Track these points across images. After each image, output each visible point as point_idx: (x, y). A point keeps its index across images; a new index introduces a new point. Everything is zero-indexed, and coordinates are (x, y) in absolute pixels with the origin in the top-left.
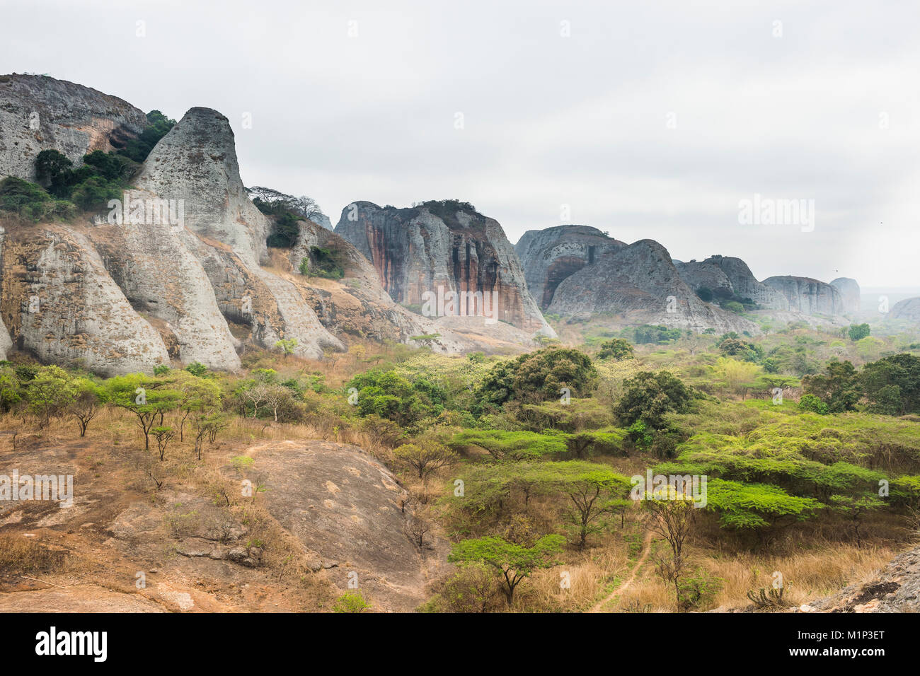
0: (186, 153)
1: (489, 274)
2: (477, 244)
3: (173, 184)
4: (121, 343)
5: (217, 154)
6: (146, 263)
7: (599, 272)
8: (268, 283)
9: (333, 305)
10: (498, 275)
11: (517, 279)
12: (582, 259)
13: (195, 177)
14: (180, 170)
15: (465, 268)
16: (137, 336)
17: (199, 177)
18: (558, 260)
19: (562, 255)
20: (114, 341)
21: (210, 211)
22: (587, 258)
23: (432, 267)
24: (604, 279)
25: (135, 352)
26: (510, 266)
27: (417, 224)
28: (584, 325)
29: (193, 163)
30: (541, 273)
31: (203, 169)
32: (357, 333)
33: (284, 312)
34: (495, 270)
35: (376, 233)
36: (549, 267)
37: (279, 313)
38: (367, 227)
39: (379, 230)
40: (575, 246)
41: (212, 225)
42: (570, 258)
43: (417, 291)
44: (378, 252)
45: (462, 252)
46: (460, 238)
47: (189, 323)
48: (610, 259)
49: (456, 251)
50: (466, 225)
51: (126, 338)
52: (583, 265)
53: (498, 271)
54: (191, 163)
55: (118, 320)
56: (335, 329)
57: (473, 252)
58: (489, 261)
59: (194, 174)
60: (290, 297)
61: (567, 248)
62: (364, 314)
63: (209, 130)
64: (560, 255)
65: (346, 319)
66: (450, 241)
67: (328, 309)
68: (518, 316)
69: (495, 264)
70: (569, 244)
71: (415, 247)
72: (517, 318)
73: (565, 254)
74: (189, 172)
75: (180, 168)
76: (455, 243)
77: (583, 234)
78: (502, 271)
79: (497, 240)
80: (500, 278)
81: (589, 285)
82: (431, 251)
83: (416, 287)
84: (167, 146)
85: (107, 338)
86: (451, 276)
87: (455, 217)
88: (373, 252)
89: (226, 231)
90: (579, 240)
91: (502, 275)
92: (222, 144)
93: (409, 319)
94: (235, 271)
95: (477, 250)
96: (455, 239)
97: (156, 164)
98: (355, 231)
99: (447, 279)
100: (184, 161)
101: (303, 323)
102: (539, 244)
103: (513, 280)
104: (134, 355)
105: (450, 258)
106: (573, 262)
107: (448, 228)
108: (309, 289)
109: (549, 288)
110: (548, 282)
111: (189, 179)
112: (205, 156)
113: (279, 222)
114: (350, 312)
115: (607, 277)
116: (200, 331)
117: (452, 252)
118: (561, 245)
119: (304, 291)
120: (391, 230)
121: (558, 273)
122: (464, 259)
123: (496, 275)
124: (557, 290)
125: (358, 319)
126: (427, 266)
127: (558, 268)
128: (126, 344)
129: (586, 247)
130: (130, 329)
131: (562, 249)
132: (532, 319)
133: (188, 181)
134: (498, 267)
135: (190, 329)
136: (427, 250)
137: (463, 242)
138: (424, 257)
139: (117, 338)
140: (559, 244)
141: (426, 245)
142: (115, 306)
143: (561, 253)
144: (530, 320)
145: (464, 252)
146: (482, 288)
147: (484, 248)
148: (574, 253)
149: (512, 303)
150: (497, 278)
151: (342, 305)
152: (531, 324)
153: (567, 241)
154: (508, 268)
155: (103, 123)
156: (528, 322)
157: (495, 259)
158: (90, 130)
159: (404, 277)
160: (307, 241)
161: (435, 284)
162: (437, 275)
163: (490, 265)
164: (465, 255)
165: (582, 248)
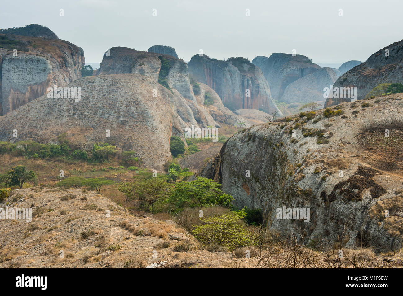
0: (178, 75)
1: (256, 91)
2: (251, 78)
5: (185, 75)
7: (304, 82)
8: (202, 111)
9: (216, 114)
11: (267, 92)
12: (298, 75)
13: (182, 82)
18: (286, 76)
19: (288, 73)
21: (186, 91)
22: (300, 74)
23: (234, 88)
24: (307, 86)
26: (264, 87)
27: (227, 70)
28: (295, 109)
30: (279, 81)
32: (223, 122)
33: (207, 118)
35: (208, 70)
36: (282, 79)
37: (206, 118)
38: (204, 66)
39: (210, 69)
40: (294, 68)
41: (187, 95)
42: (292, 74)
44: (209, 78)
46: (244, 76)
48: (310, 76)
49: (243, 82)
50: (247, 70)
52: (298, 78)
53: (259, 89)
54: (180, 78)
56: (217, 121)
58: (256, 85)
60: (207, 114)
61: (291, 70)
62: (224, 117)
63: (183, 68)
65: (219, 118)
66: (241, 77)
68: (267, 107)
70: (292, 68)
71: (227, 79)
72: (267, 108)
73: (290, 73)
74: (180, 80)
75: (178, 79)
76: (243, 79)
77: (299, 61)
78: (261, 89)
79: (259, 76)
80: (260, 92)
81: (300, 88)
82: (233, 81)
83: (227, 96)
86: (241, 91)
87: (242, 67)
88: (206, 77)
89: (190, 97)
90: (297, 66)
91: (261, 91)
92: (187, 72)
93: (236, 118)
94: (195, 108)
95: (251, 81)
97: (171, 79)
98: (198, 68)
99: (239, 93)
100: (178, 77)
101: (211, 120)
103: (265, 93)
105: (241, 84)
106: (294, 76)
107: (240, 72)
108: (209, 110)
109: (282, 88)
110: (282, 86)
112: (183, 75)
113: (194, 86)
114: (220, 116)
117: (241, 82)
118: (288, 68)
119: (209, 111)
120: (215, 70)
121: (286, 82)
122: (247, 85)
124: (286, 89)
125: (222, 118)
126: (232, 88)
127: (286, 79)
129: (300, 69)
131: (288, 70)
132: (273, 108)
134: (259, 88)
136: (232, 81)
137: (246, 78)
138: (231, 84)
140: (287, 68)
141: (231, 79)
143: (288, 72)
144: (272, 108)
145: (246, 82)
146: (253, 96)
147: (254, 80)
148: (294, 72)
149: (265, 102)
150: (259, 92)
151: (218, 114)
152: (272, 110)
153: (291, 66)
154: (264, 88)
155: (159, 69)
156: (271, 109)
157: (258, 85)
158: (158, 73)
159: (222, 91)
160: (203, 92)
161: (235, 95)
162: (235, 91)
163: (257, 87)
164: (247, 83)
165: (298, 70)
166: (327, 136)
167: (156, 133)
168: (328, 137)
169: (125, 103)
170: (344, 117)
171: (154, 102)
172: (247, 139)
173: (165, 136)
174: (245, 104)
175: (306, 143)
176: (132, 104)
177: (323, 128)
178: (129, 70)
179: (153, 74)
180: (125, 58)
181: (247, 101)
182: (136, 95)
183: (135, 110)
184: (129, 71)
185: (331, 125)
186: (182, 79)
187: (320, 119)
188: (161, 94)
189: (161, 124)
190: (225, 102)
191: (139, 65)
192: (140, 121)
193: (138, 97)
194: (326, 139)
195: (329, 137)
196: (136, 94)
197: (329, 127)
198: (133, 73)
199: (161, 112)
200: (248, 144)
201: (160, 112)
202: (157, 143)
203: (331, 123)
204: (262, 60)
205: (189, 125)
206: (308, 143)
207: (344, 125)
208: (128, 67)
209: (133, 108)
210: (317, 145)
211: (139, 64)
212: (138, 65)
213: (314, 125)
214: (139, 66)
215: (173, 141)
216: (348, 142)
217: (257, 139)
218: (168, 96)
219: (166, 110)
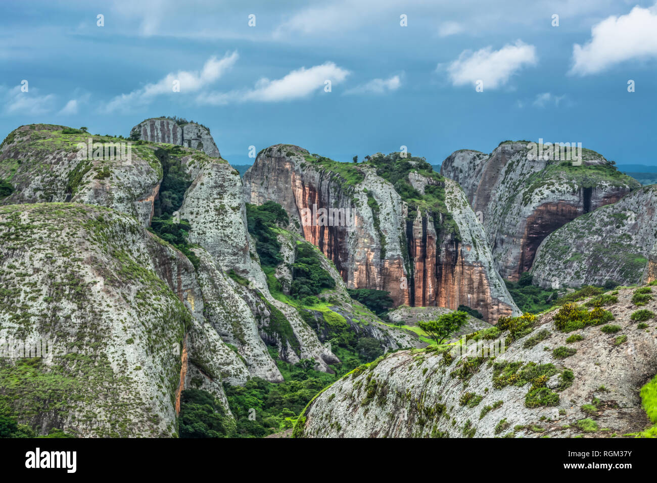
0: (212, 205)
1: (449, 254)
2: (435, 217)
3: (207, 234)
4: (226, 368)
5: (234, 205)
6: (218, 308)
7: (594, 228)
8: (284, 313)
9: (326, 324)
10: (459, 252)
11: (482, 258)
12: (573, 205)
13: (222, 226)
14: (211, 222)
15: (421, 246)
16: (235, 362)
17: (225, 227)
18: (542, 208)
19: (546, 201)
20: (222, 367)
21: (235, 254)
22: (581, 204)
23: (383, 245)
24: (600, 238)
25: (236, 373)
26: (474, 243)
27: (363, 191)
29: (219, 214)
30: (519, 224)
31: (227, 220)
33: (297, 335)
34: (457, 247)
35: (307, 192)
36: (529, 217)
37: (295, 336)
38: (294, 181)
39: (311, 188)
40: (564, 187)
41: (237, 265)
42: (557, 205)
43: (364, 272)
45: (418, 227)
46: (414, 208)
47: (250, 350)
48: (610, 210)
49: (410, 225)
50: (421, 190)
51: (228, 364)
52: (576, 215)
53: (459, 249)
54: (218, 215)
55: (221, 352)
57: (430, 227)
58: (449, 237)
59: (221, 224)
60: (299, 322)
61: (553, 192)
62: (349, 330)
64: (544, 201)
65: (336, 335)
66: (403, 213)
67: (322, 328)
69: (456, 240)
70: (557, 186)
71: (362, 218)
72: (482, 303)
73: (550, 200)
74: (217, 222)
75: (210, 220)
76: (409, 216)
78: (466, 250)
79: (458, 211)
80: (462, 257)
81: (581, 246)
82: (381, 225)
83: (364, 268)
84: (196, 200)
85: (217, 365)
86: (404, 255)
87: (408, 180)
89: (248, 270)
91: (465, 254)
92: (238, 196)
94: (263, 306)
95: (435, 225)
96: (409, 211)
98: (277, 184)
99: (399, 258)
100: (213, 213)
101: (311, 343)
102: (518, 170)
103: (477, 259)
104: (235, 375)
105: (403, 234)
106: (562, 210)
107: (400, 197)
108: (306, 311)
109: (528, 245)
110: (528, 238)
111: (218, 228)
112: (227, 207)
113: (260, 240)
114: (339, 328)
115: (604, 235)
116: (258, 355)
117: (405, 225)
118: (546, 186)
119: (304, 313)
120: (329, 193)
121: (541, 226)
122: (420, 235)
123: (457, 253)
124: (540, 248)
125: (346, 334)
126: (377, 244)
127: (542, 218)
128: (230, 368)
129: (579, 190)
130: (230, 358)
131: (546, 192)
132: (500, 304)
133: (217, 230)
134: (460, 245)
135: (251, 355)
136: (377, 224)
137: (419, 213)
138: (373, 232)
139: (223, 365)
140: (543, 184)
141: (375, 219)
142: (217, 343)
143: (545, 198)
144: (498, 305)
145: (420, 227)
146: (441, 269)
147: (443, 222)
148: (563, 198)
149: (476, 285)
150: (459, 258)
151: (331, 323)
152: (498, 310)
153: (554, 181)
154: (472, 244)
155: (156, 190)
156: (495, 307)
157: (456, 234)
158: (152, 199)
159: (348, 254)
160: (287, 258)
161: (387, 265)
162: (389, 254)
163: (451, 242)
164: (421, 231)
165: (574, 191)
166: (555, 383)
167: (136, 379)
168: (558, 386)
169: (45, 289)
170: (608, 331)
171: (133, 287)
172: (364, 395)
173: (164, 390)
174: (419, 293)
175: (498, 405)
176: (67, 292)
177: (547, 361)
178: (66, 192)
179: (137, 203)
180: (54, 158)
181: (421, 284)
182: (79, 267)
183: (74, 311)
184: (67, 195)
185: (572, 353)
186: (223, 219)
187: (544, 336)
188: (154, 262)
189: (152, 352)
190: (356, 286)
191: (95, 178)
192: (87, 345)
193: (82, 272)
194: (553, 392)
195: (561, 388)
196: (79, 263)
197: (564, 357)
198: (78, 200)
199: (152, 316)
200: (367, 411)
201: (148, 318)
202: (138, 410)
203: (571, 346)
204: (471, 163)
205: (244, 357)
206: (504, 406)
207: (606, 352)
208: (65, 183)
209: (67, 306)
210: (526, 410)
211: (95, 174)
212: (91, 178)
213: (528, 352)
214: (95, 181)
215: (189, 406)
216: (612, 401)
217: (391, 396)
218: (176, 268)
219: (167, 309)
